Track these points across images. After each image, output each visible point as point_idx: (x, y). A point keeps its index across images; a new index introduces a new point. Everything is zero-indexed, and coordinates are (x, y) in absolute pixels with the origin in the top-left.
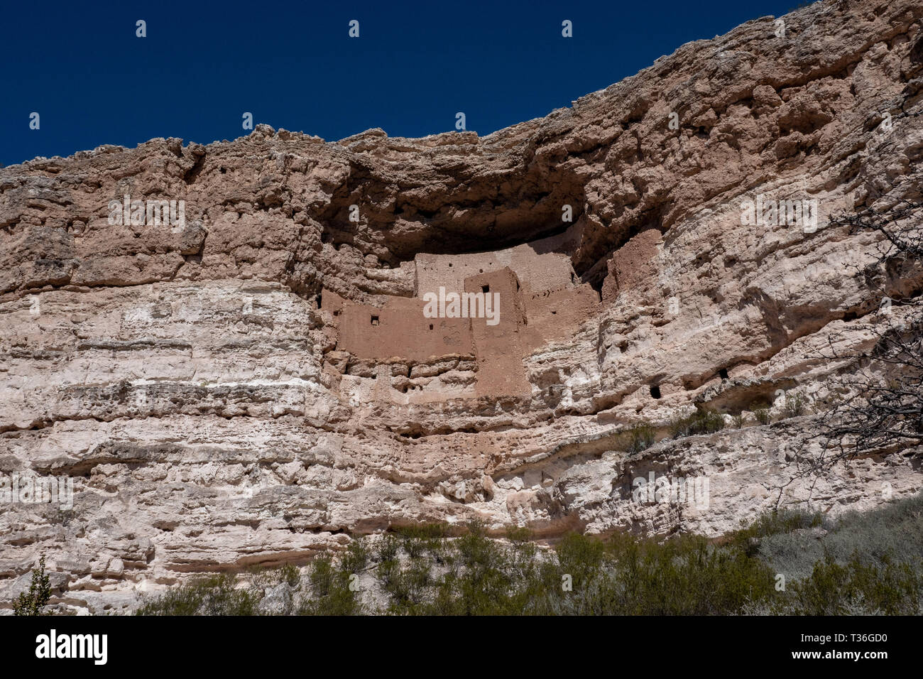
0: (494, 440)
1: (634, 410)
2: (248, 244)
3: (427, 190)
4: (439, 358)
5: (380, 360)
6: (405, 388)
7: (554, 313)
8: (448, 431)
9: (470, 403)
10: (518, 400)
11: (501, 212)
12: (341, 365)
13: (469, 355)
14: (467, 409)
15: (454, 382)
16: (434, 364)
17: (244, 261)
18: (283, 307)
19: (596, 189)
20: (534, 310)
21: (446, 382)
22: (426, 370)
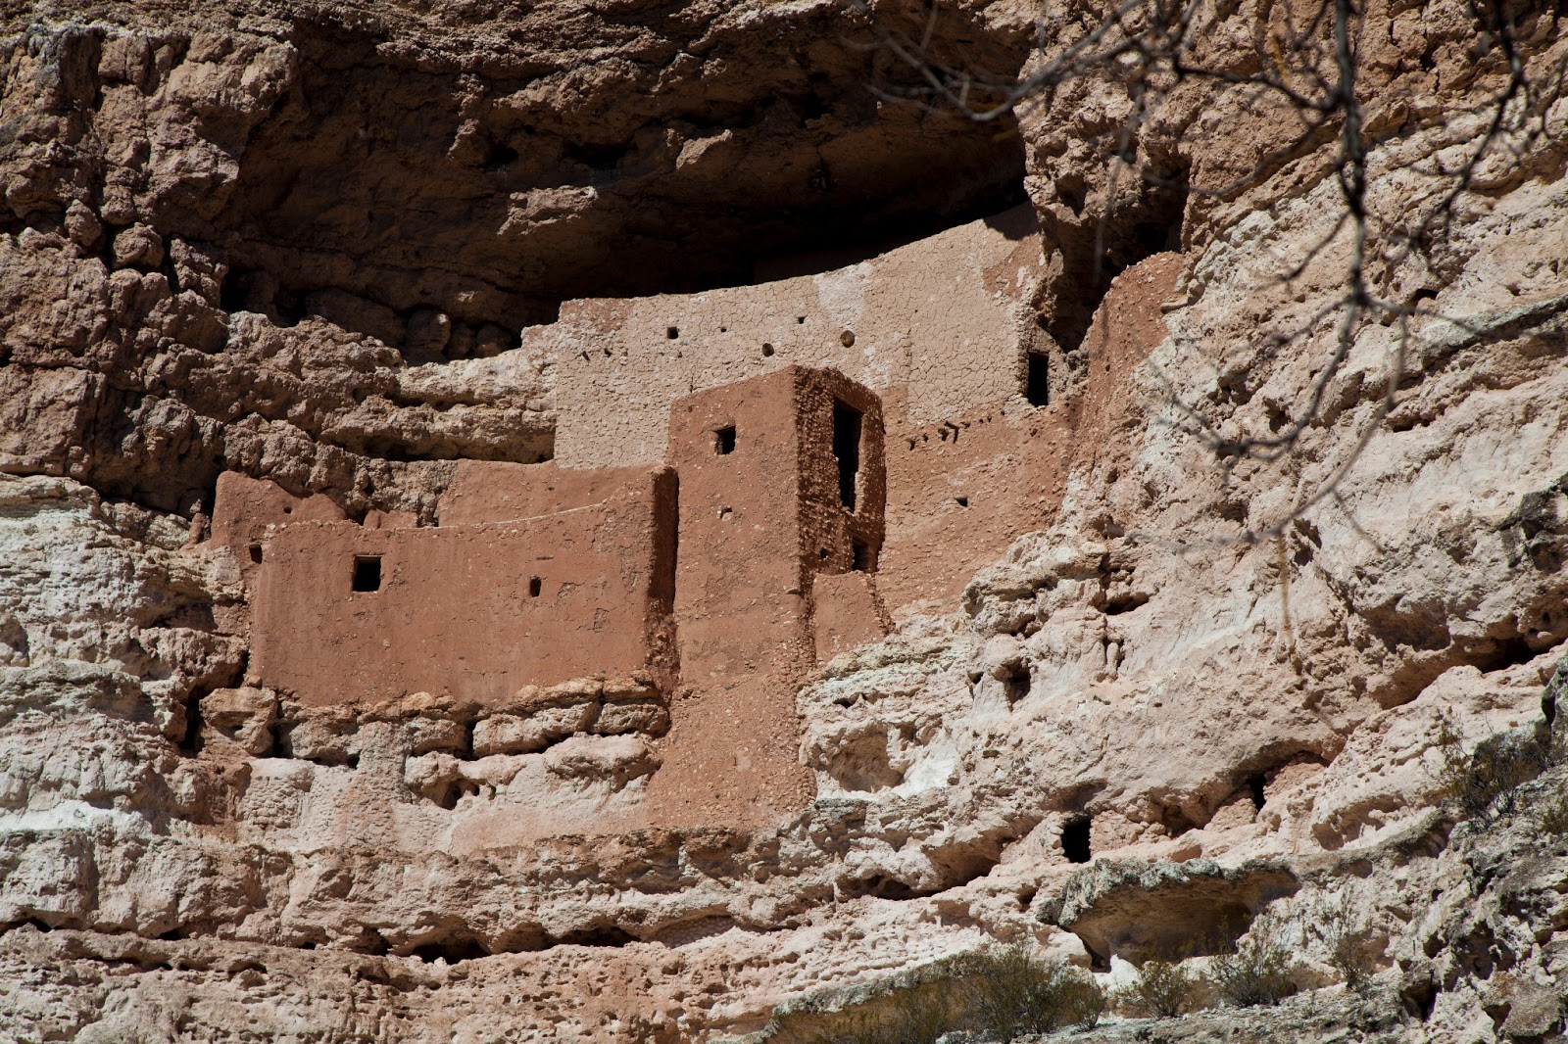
0: (655, 973)
1: (1011, 898)
3: (575, 84)
4: (542, 694)
5: (368, 708)
6: (451, 792)
7: (963, 502)
8: (536, 938)
9: (600, 853)
10: (739, 842)
11: (829, 137)
12: (251, 728)
13: (630, 684)
14: (590, 871)
15: (581, 773)
16: (531, 715)
18: (57, 566)
20: (908, 493)
21: (561, 774)
22: (510, 732)
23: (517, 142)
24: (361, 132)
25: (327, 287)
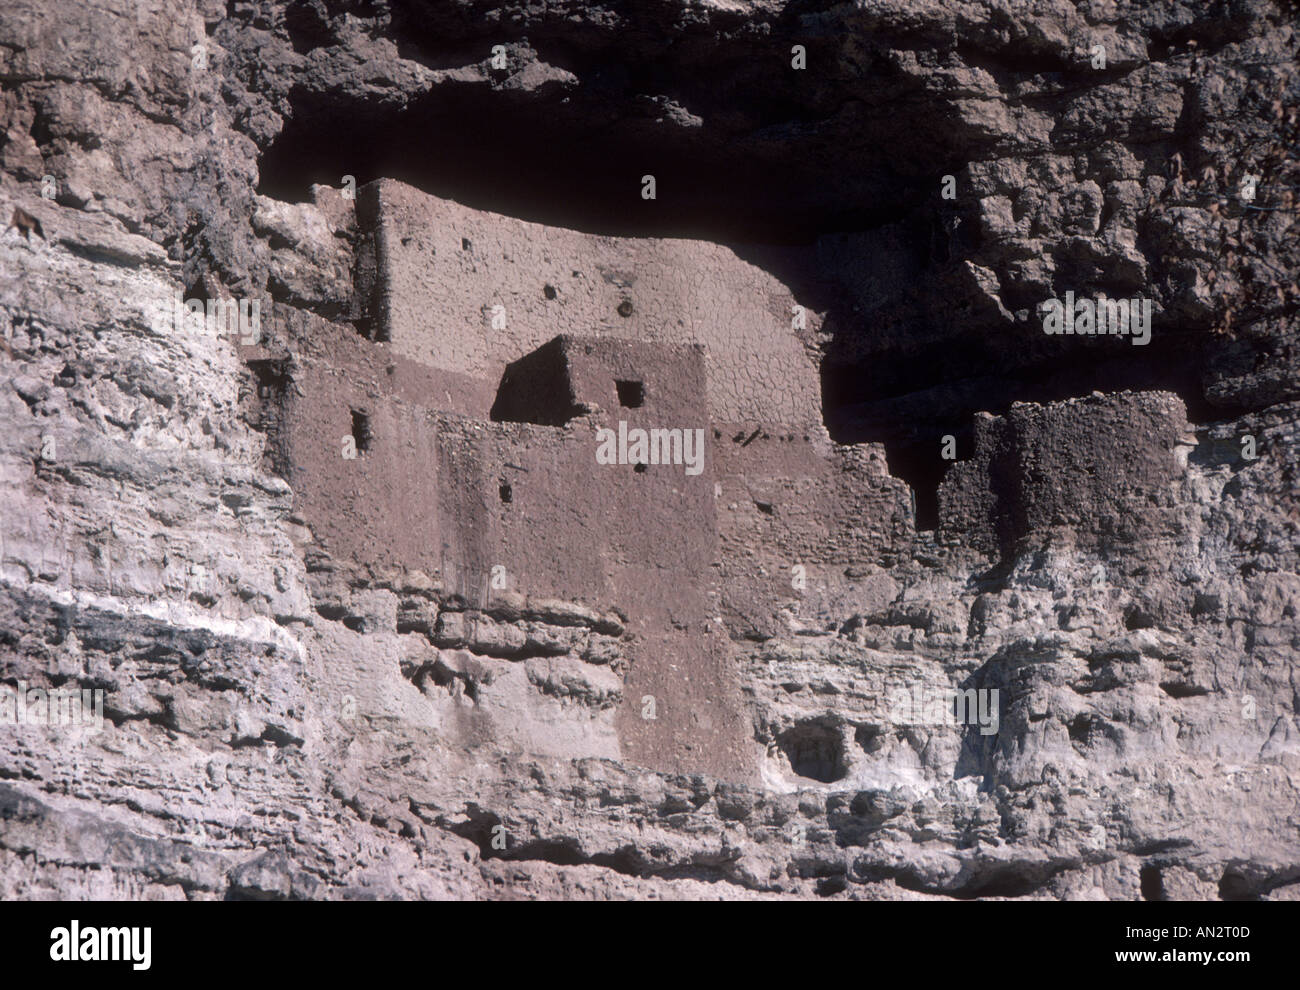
2: (96, 82)
4: (538, 605)
5: (382, 573)
6: (417, 676)
7: (766, 508)
13: (617, 619)
15: (573, 693)
17: (71, 137)
19: (1014, 194)
21: (548, 688)
22: (488, 632)
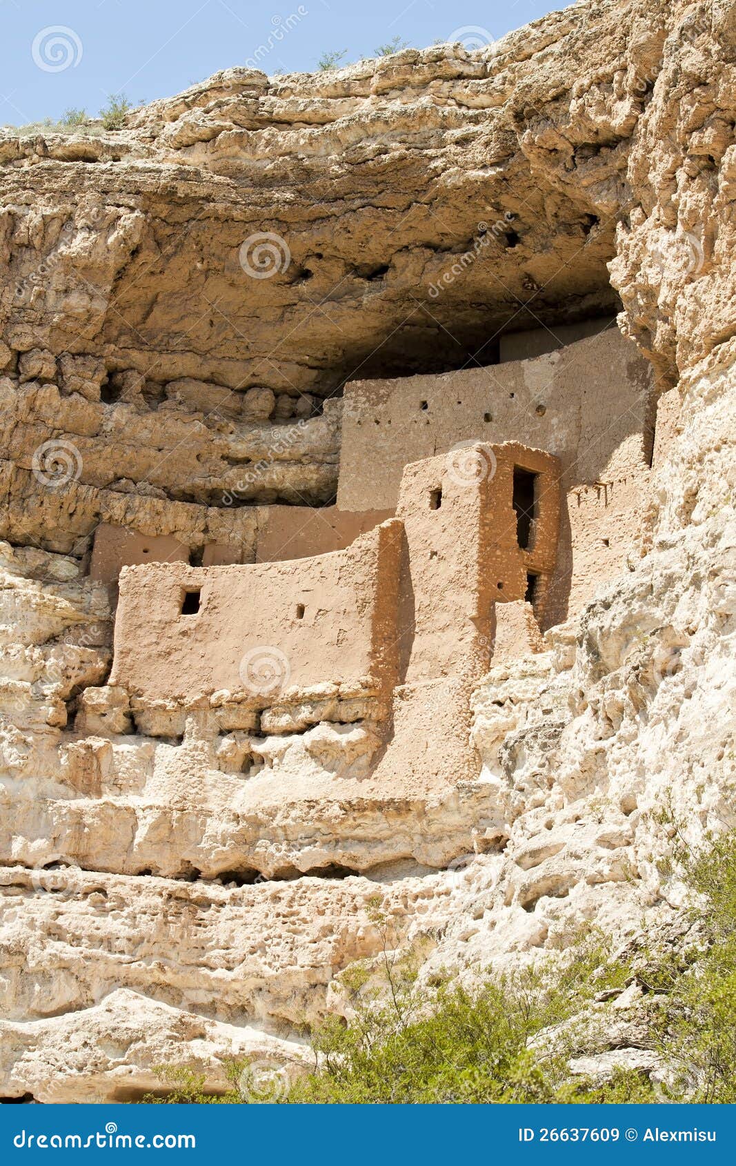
4: (300, 694)
5: (188, 702)
6: (250, 764)
7: (607, 543)
12: (115, 714)
13: (358, 687)
15: (322, 755)
21: (311, 753)
22: (284, 721)
23: (311, 265)
24: (199, 265)
25: (181, 378)
